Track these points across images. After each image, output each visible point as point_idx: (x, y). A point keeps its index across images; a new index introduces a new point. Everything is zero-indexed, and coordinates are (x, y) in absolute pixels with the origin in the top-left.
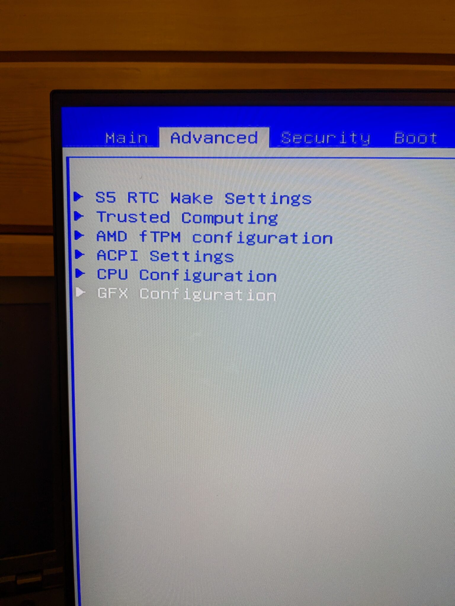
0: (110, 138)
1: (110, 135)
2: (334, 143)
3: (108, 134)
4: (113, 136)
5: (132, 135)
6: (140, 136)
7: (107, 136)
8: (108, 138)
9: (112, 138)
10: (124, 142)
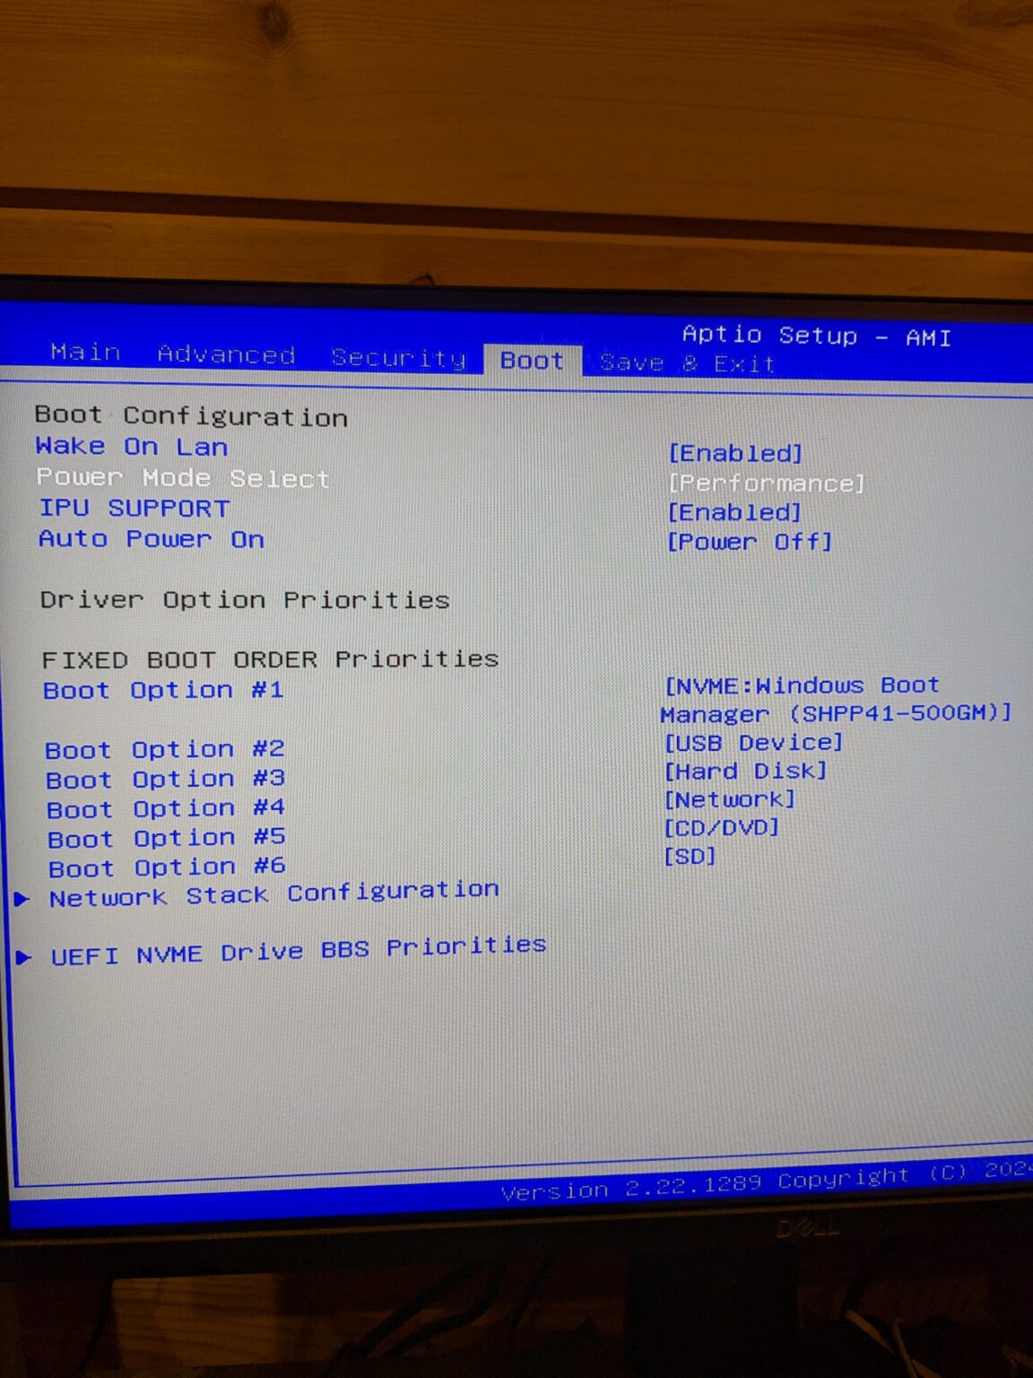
0: (59, 351)
1: (59, 348)
2: (412, 367)
3: (55, 345)
4: (63, 348)
5: (95, 348)
6: (107, 349)
7: (54, 348)
8: (55, 351)
9: (62, 350)
10: (82, 357)
